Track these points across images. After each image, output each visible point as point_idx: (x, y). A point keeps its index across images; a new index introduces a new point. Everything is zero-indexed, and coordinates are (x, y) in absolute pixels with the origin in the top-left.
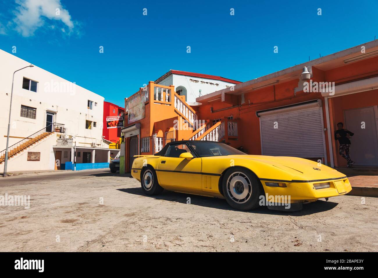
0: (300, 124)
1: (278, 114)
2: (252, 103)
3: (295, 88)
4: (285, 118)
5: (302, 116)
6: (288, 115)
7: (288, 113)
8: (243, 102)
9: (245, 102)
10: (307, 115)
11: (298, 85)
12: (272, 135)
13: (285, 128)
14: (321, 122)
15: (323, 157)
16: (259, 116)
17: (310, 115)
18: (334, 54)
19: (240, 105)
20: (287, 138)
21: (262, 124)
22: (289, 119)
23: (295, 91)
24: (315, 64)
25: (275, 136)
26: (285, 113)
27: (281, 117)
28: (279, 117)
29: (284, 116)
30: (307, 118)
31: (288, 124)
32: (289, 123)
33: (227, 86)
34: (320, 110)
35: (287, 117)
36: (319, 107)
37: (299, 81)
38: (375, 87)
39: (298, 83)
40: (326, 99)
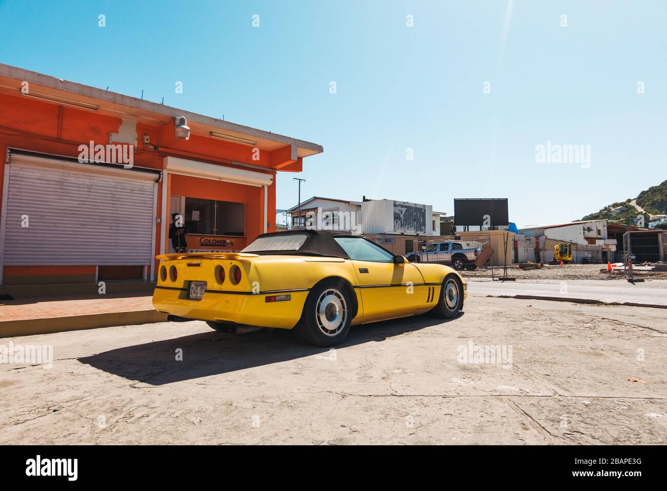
0: (114, 202)
3: (112, 134)
4: (82, 184)
5: (121, 189)
6: (91, 179)
10: (129, 190)
11: (119, 130)
13: (79, 204)
14: (152, 207)
15: (149, 264)
16: (6, 161)
17: (135, 192)
20: (81, 225)
22: (91, 189)
23: (110, 137)
24: (191, 119)
27: (73, 179)
29: (79, 180)
30: (130, 194)
31: (87, 196)
32: (90, 195)
34: (154, 187)
35: (88, 183)
36: (153, 182)
37: (123, 124)
38: (223, 178)
39: (120, 126)
40: (165, 172)
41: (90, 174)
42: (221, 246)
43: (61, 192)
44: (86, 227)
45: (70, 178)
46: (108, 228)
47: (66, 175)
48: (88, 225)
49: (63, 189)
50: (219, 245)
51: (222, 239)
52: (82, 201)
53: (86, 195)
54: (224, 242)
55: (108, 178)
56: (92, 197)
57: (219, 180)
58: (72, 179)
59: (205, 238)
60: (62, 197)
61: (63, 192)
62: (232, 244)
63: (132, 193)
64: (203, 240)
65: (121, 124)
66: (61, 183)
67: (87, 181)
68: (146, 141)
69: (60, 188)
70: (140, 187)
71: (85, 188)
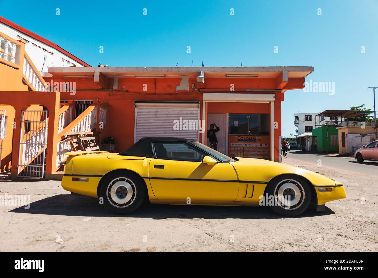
1: (157, 108)
2: (127, 90)
3: (177, 86)
4: (164, 113)
5: (181, 113)
6: (168, 110)
7: (168, 109)
8: (115, 87)
9: (118, 87)
10: (186, 113)
11: (180, 84)
12: (149, 128)
13: (163, 122)
16: (136, 107)
18: (223, 68)
19: (111, 90)
20: (164, 132)
21: (138, 115)
22: (168, 115)
23: (176, 88)
24: (208, 70)
25: (151, 129)
26: (164, 108)
28: (158, 111)
29: (163, 111)
32: (168, 118)
33: (62, 58)
34: (198, 111)
35: (166, 112)
36: (197, 108)
37: (182, 80)
38: (239, 101)
39: (181, 82)
40: (204, 102)
41: (168, 108)
42: (252, 141)
43: (156, 118)
44: (166, 133)
45: (159, 111)
46: (176, 133)
47: (158, 109)
48: (167, 132)
49: (157, 116)
50: (251, 141)
51: (252, 137)
52: (164, 121)
53: (166, 118)
54: (254, 139)
55: (175, 109)
56: (169, 119)
57: (237, 102)
58: (160, 111)
59: (241, 137)
60: (156, 120)
61: (157, 118)
62: (259, 140)
63: (187, 115)
64: (239, 138)
65: (181, 81)
66: (156, 113)
67: (166, 111)
68: (193, 87)
69: (156, 116)
70: (191, 111)
71: (165, 115)
